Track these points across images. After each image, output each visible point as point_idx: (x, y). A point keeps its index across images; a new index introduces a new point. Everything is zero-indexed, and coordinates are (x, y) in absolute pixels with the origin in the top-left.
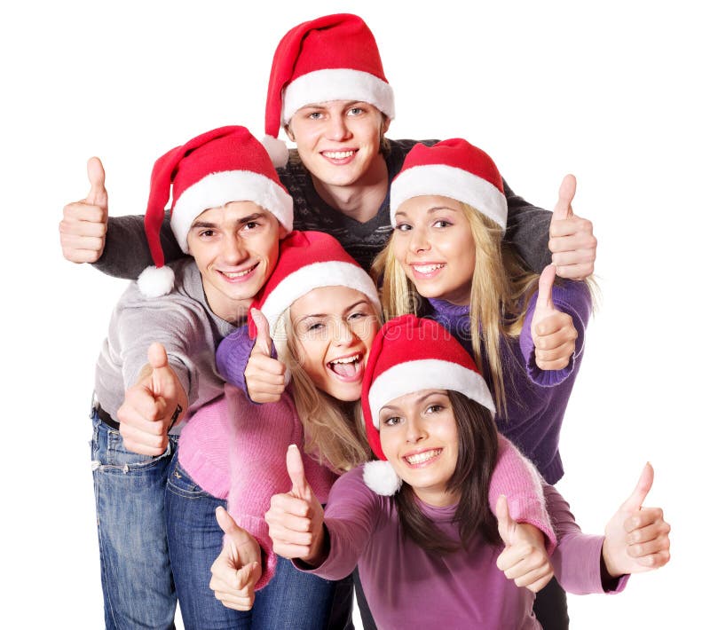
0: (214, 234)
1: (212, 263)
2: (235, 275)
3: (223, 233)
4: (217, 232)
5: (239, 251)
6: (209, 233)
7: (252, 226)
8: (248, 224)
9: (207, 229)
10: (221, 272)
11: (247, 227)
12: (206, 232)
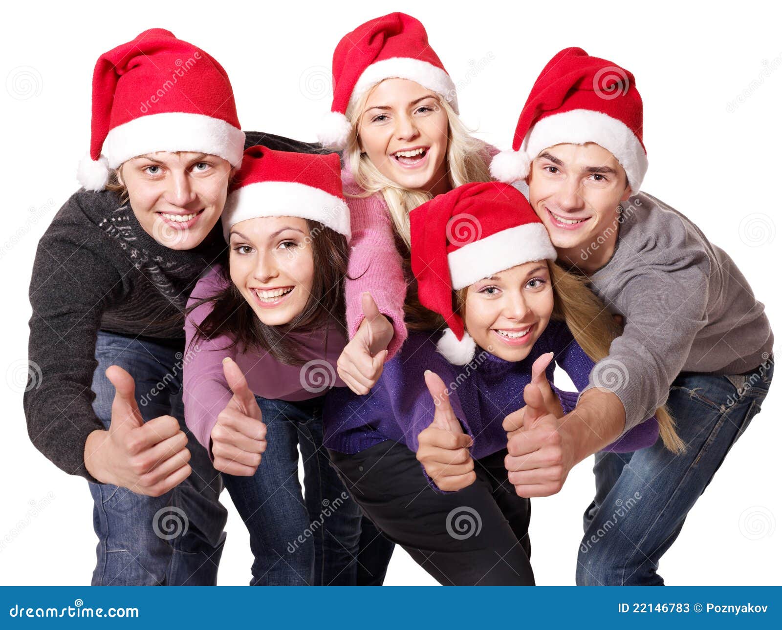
0: (558, 172)
1: (544, 199)
2: (563, 220)
3: (567, 174)
4: (561, 172)
5: (577, 198)
6: (554, 170)
7: (599, 178)
8: (596, 175)
9: (553, 164)
10: (550, 212)
11: (593, 178)
12: (551, 168)
